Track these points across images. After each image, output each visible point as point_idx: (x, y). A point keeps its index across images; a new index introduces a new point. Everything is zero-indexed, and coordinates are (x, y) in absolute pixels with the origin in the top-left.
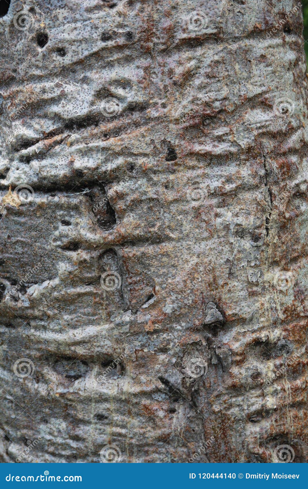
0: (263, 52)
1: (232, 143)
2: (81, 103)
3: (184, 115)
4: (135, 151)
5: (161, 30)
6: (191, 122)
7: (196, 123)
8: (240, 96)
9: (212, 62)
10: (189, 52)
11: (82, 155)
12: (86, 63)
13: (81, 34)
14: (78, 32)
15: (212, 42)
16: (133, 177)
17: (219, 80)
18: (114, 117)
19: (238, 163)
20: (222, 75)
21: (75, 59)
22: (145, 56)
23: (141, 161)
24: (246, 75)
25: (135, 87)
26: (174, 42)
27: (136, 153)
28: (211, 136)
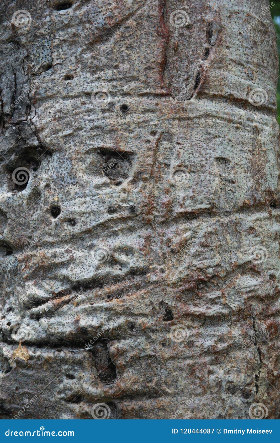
0: (251, 224)
1: (224, 305)
2: (88, 267)
3: (181, 280)
4: (135, 312)
5: (161, 205)
6: (187, 286)
7: (191, 287)
8: (231, 263)
9: (206, 233)
10: (186, 224)
11: (87, 314)
12: (93, 232)
13: (90, 207)
14: (87, 205)
15: (205, 215)
16: (133, 335)
17: (212, 249)
18: (117, 279)
19: (230, 323)
20: (215, 244)
21: (84, 229)
22: (146, 227)
23: (140, 320)
24: (237, 244)
25: (136, 254)
26: (172, 216)
27: (136, 313)
28: (205, 299)
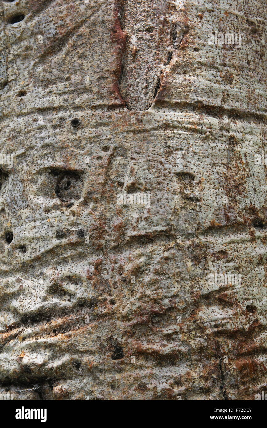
0: (223, 248)
1: (182, 342)
2: (35, 298)
3: (132, 312)
4: (81, 348)
5: (112, 228)
6: (139, 320)
7: (144, 321)
8: (192, 293)
9: (162, 258)
10: (140, 249)
11: (32, 351)
12: (43, 259)
13: (39, 232)
14: (36, 230)
15: (163, 239)
16: (79, 375)
17: (169, 277)
18: (64, 312)
19: (189, 363)
20: (172, 271)
21: (33, 256)
22: (97, 253)
23: (86, 358)
24: (200, 271)
25: (84, 284)
26: (125, 240)
27: (82, 350)
28: (160, 334)
